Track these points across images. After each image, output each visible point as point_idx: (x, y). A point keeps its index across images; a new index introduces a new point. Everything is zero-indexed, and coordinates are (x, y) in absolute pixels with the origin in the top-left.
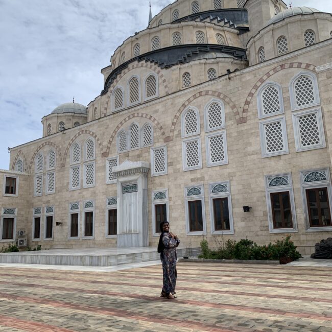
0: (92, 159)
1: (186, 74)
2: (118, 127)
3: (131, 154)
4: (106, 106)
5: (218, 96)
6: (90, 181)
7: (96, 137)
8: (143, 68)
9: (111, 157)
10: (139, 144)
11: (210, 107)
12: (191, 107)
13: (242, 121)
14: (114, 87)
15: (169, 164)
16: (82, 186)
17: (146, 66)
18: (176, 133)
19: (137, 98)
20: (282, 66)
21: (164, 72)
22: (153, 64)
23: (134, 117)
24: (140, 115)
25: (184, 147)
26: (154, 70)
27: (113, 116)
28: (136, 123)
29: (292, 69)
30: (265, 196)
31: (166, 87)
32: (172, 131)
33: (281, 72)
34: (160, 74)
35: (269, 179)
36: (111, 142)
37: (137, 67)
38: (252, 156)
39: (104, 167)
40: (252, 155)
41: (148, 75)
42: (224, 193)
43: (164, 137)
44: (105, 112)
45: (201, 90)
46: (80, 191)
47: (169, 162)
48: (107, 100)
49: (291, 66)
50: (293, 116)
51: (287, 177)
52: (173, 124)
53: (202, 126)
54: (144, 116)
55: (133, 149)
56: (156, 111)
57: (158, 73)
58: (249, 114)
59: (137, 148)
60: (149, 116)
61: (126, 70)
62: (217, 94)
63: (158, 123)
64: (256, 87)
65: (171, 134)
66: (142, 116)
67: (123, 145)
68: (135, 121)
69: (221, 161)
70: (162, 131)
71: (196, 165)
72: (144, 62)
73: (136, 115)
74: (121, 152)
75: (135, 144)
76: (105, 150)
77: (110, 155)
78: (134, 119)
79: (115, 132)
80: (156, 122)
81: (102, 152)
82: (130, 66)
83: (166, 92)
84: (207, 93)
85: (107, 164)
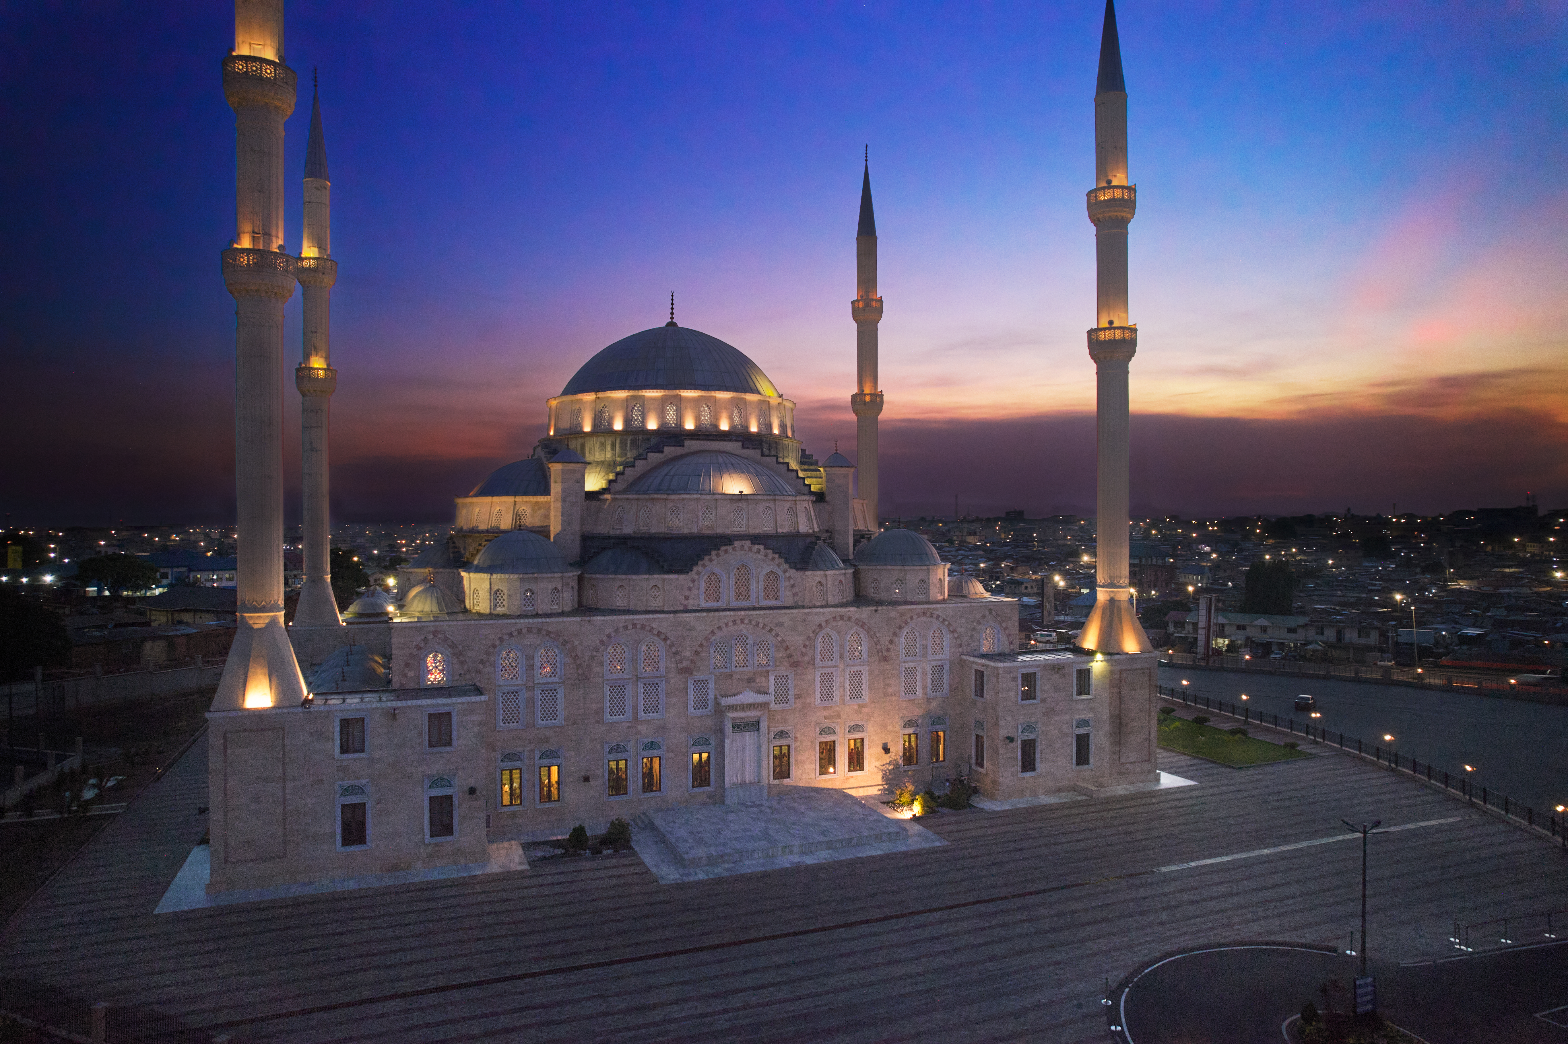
0: (655, 674)
1: (819, 584)
2: (712, 632)
3: (734, 677)
4: (688, 593)
7: (665, 639)
8: (760, 556)
9: (698, 676)
10: (749, 664)
11: (850, 636)
12: (829, 630)
13: (886, 659)
14: (704, 566)
15: (796, 696)
16: (635, 716)
17: (766, 555)
18: (806, 658)
19: (748, 597)
21: (792, 573)
22: (777, 556)
23: (742, 622)
24: (754, 623)
25: (817, 677)
26: (779, 565)
27: (705, 614)
28: (744, 632)
29: (932, 619)
30: (899, 737)
31: (796, 594)
32: (803, 655)
33: (923, 619)
34: (787, 575)
36: (699, 653)
37: (750, 550)
39: (685, 690)
40: (891, 696)
41: (767, 570)
42: (861, 733)
43: (790, 660)
44: (686, 602)
45: (842, 614)
46: (629, 724)
47: (795, 693)
48: (690, 584)
49: (932, 615)
50: (928, 664)
51: (917, 720)
52: (805, 646)
53: (841, 657)
54: (761, 625)
56: (780, 624)
57: (785, 571)
58: (892, 654)
59: (746, 669)
60: (768, 628)
61: (730, 548)
62: (860, 623)
63: (783, 641)
64: (900, 628)
65: (801, 658)
66: (757, 625)
67: (720, 661)
68: (745, 629)
69: (859, 698)
70: (788, 652)
71: (830, 700)
72: (762, 547)
73: (746, 621)
74: (716, 670)
75: (741, 662)
76: (685, 664)
77: (695, 673)
78: (742, 626)
79: (707, 639)
80: (779, 639)
81: (680, 666)
83: (795, 602)
84: (850, 619)
85: (690, 685)
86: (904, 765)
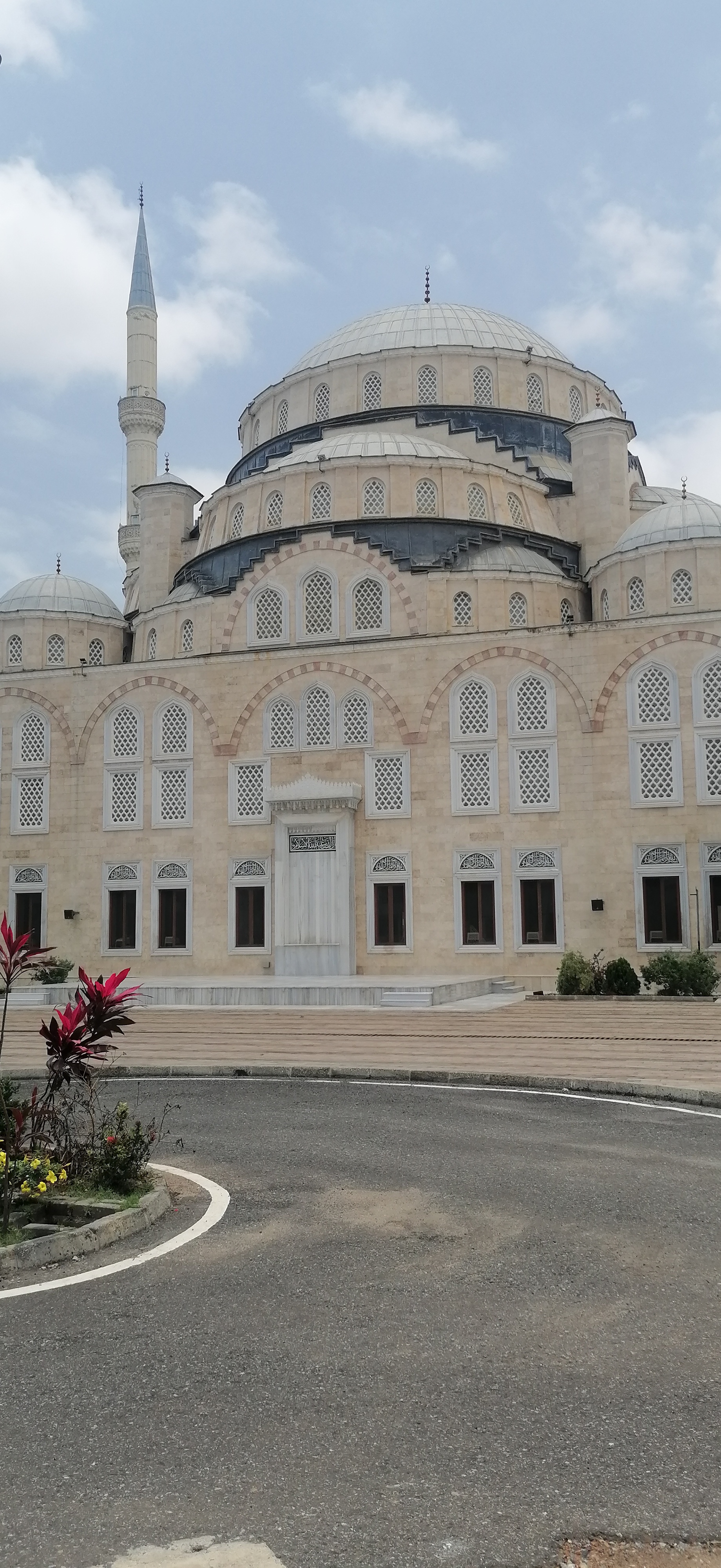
0: (180, 755)
1: (462, 596)
2: (267, 686)
3: (304, 760)
4: (229, 625)
5: (543, 665)
6: (173, 810)
7: (194, 700)
8: (347, 557)
9: (245, 758)
10: (331, 738)
11: (521, 685)
12: (475, 675)
13: (596, 727)
14: (255, 582)
15: (416, 795)
16: (148, 821)
17: (356, 554)
18: (435, 727)
19: (326, 625)
20: (681, 633)
21: (407, 579)
22: (377, 552)
23: (317, 669)
24: (336, 668)
25: (456, 764)
26: (380, 568)
27: (253, 656)
28: (321, 685)
29: (701, 645)
30: (632, 882)
31: (412, 615)
32: (426, 721)
33: (680, 646)
34: (396, 582)
35: (643, 851)
36: (246, 720)
37: (330, 548)
38: (610, 802)
39: (223, 781)
40: (611, 798)
41: (362, 575)
42: (546, 869)
43: (404, 731)
44: (226, 640)
45: (501, 644)
46: (140, 835)
47: (414, 790)
48: (234, 611)
49: (700, 637)
50: (696, 737)
51: (676, 850)
52: (429, 706)
53: (502, 723)
54: (349, 672)
55: (313, 747)
56: (384, 669)
57: (391, 578)
58: (609, 716)
59: (325, 747)
60: (361, 677)
61: (295, 548)
62: (539, 660)
63: (389, 698)
64: (627, 665)
65: (424, 729)
66: (342, 673)
67: (281, 734)
68: (321, 679)
69: (542, 803)
70: (399, 717)
71: (483, 806)
72: (350, 540)
73: (324, 666)
74: (277, 750)
75: (319, 734)
76: (224, 739)
77: (240, 753)
78: (317, 675)
79: (258, 697)
80: (382, 694)
81: (216, 742)
82: (308, 539)
83: (411, 629)
84: (517, 652)
85: (233, 776)
86: (648, 941)
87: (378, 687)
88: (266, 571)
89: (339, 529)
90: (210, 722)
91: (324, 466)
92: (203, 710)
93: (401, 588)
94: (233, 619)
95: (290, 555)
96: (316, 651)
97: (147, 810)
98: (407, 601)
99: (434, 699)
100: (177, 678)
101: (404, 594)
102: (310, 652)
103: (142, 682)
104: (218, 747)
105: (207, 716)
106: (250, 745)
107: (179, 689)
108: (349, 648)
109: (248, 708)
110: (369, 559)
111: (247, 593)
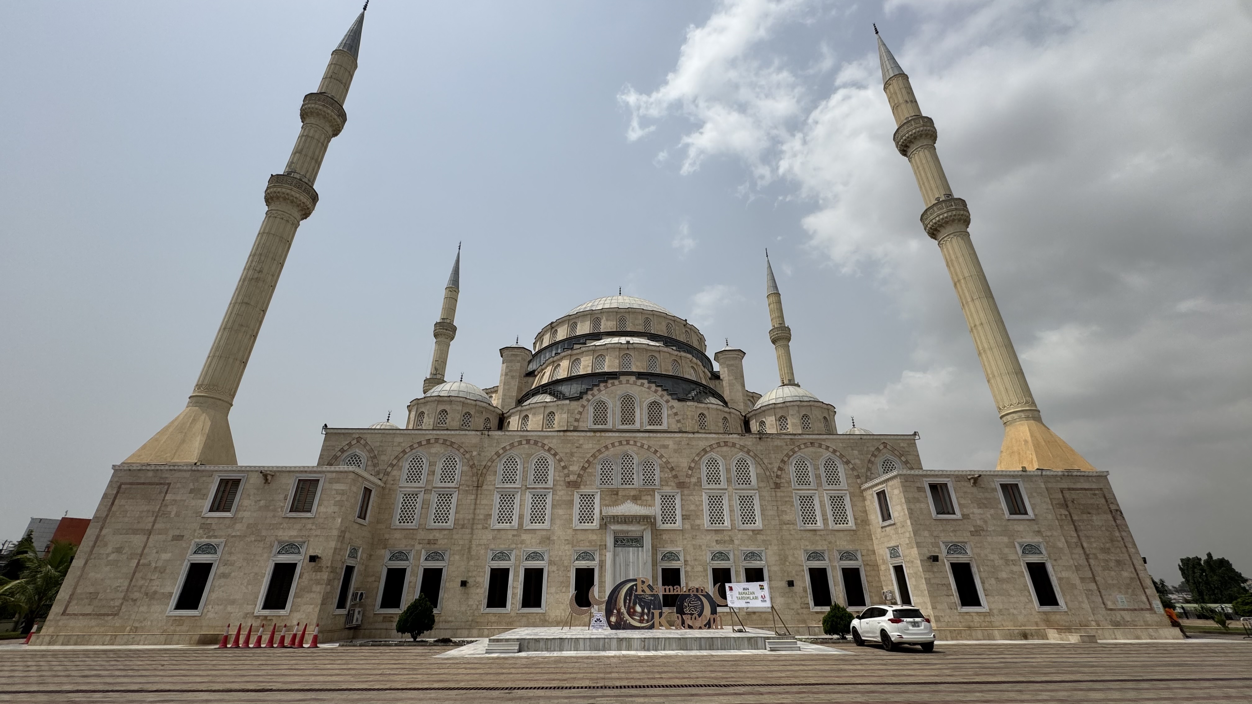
0: (544, 485)
1: (702, 415)
2: (599, 451)
3: (620, 494)
4: (578, 417)
5: (748, 452)
6: (538, 517)
7: (555, 455)
8: (644, 389)
9: (585, 490)
10: (635, 481)
11: (736, 462)
12: (714, 455)
13: (777, 486)
14: (593, 395)
15: (684, 517)
16: (521, 524)
17: (649, 388)
18: (694, 480)
19: (632, 422)
20: (811, 443)
21: (675, 403)
22: (660, 389)
23: (628, 444)
24: (639, 444)
25: (705, 500)
26: (662, 396)
27: (592, 434)
28: (630, 452)
29: (821, 450)
30: (803, 571)
31: (678, 421)
32: (689, 476)
33: (811, 449)
34: (670, 404)
35: (807, 554)
36: (586, 468)
37: (635, 383)
38: (788, 526)
39: (571, 502)
40: (788, 524)
41: (652, 399)
42: (758, 562)
43: (676, 481)
44: (576, 424)
45: (726, 440)
46: (515, 533)
47: (684, 514)
48: (581, 409)
49: (820, 446)
50: (825, 494)
51: (823, 553)
52: (690, 468)
53: (729, 481)
54: (646, 447)
55: (624, 486)
56: (665, 447)
57: (667, 402)
58: (782, 481)
59: (631, 486)
60: (652, 450)
61: (616, 382)
62: (746, 450)
63: (667, 462)
64: (788, 456)
65: (687, 480)
66: (642, 446)
67: (606, 477)
68: (631, 450)
69: (753, 524)
70: (674, 473)
71: (721, 525)
72: (645, 381)
73: (632, 442)
74: (603, 486)
75: (627, 479)
76: (572, 478)
77: (582, 487)
78: (627, 447)
79: (594, 456)
80: (664, 460)
81: (567, 479)
82: (623, 379)
83: (679, 428)
84: (734, 445)
85: (577, 499)
86: (816, 605)
87: (661, 457)
88: (600, 391)
89: (640, 375)
90: (564, 468)
91: (630, 346)
92: (560, 460)
93: (672, 407)
94: (580, 413)
95: (613, 384)
96: (628, 435)
97: (521, 517)
98: (676, 414)
99: (693, 465)
100: (546, 442)
101: (674, 410)
102: (624, 434)
103: (524, 442)
104: (569, 483)
105: (563, 464)
106: (588, 483)
107: (546, 448)
108: (647, 435)
109: (588, 461)
110: (656, 392)
111: (588, 401)
